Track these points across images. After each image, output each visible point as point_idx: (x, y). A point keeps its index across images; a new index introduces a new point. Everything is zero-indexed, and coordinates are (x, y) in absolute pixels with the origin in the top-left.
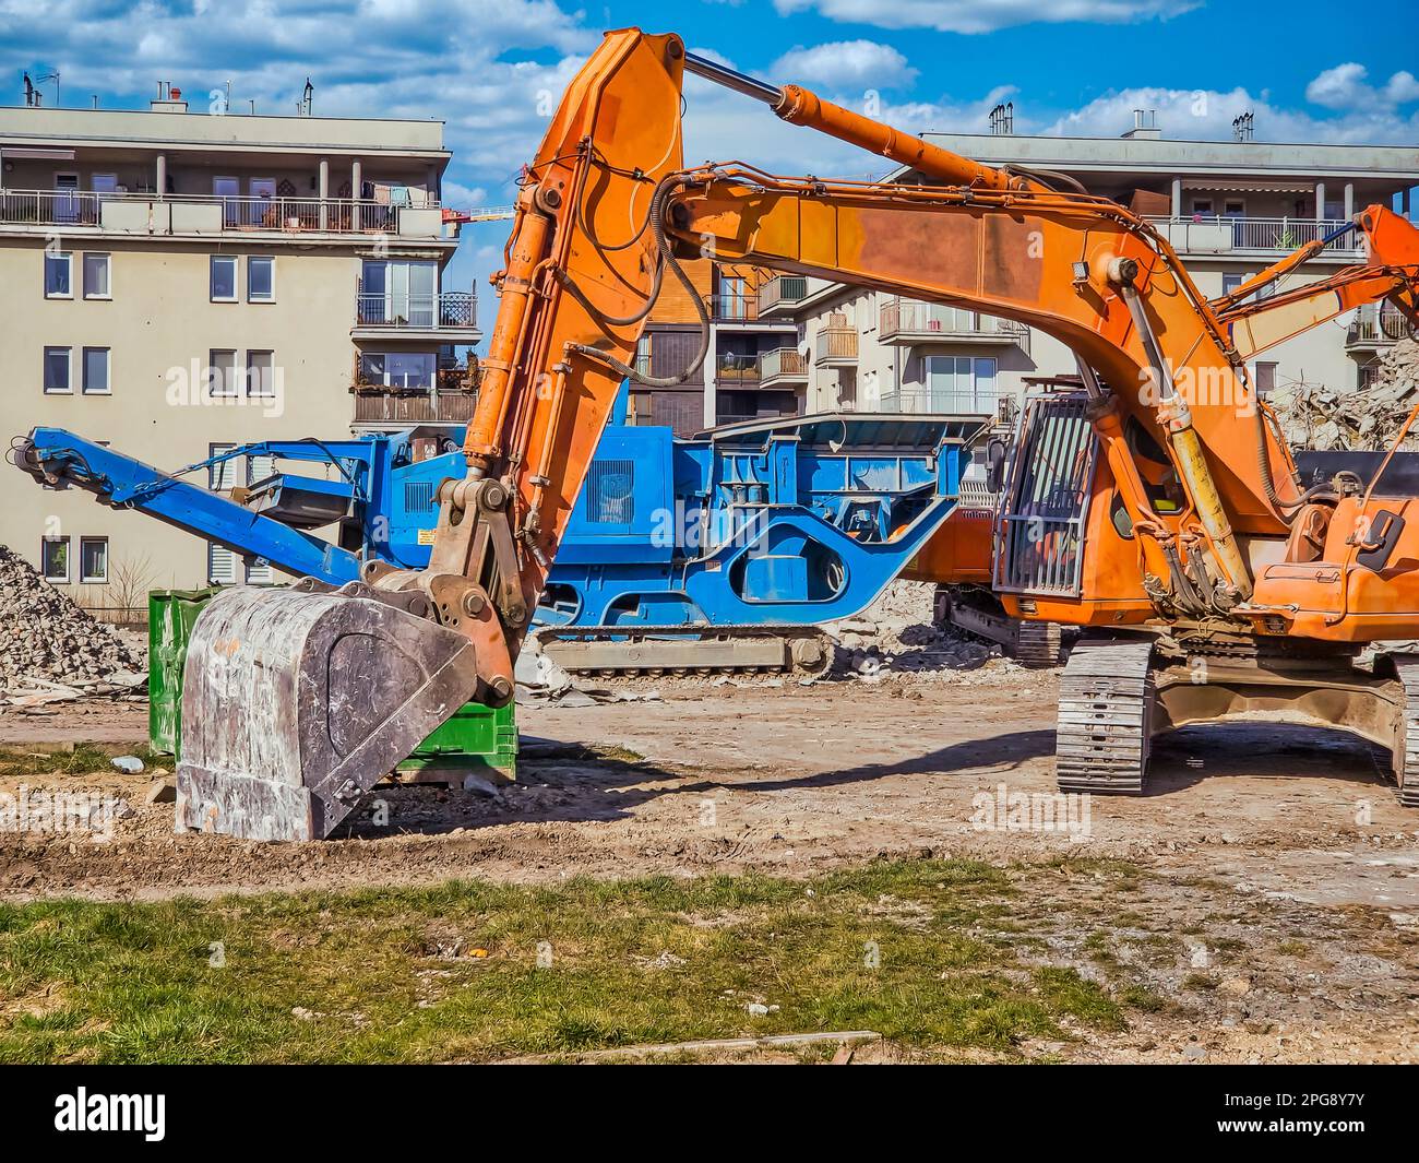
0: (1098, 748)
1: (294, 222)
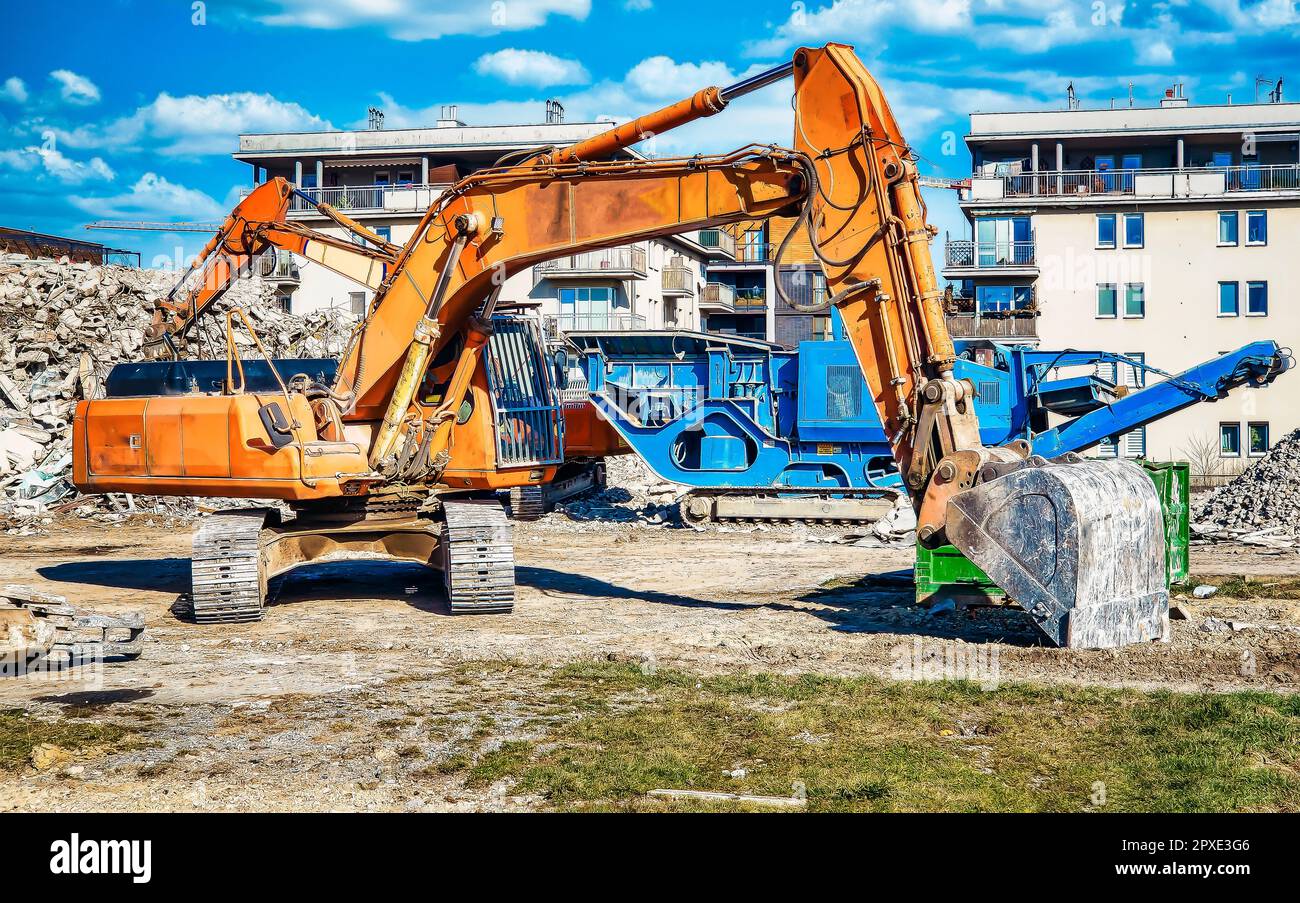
0: (484, 580)
1: (1081, 188)
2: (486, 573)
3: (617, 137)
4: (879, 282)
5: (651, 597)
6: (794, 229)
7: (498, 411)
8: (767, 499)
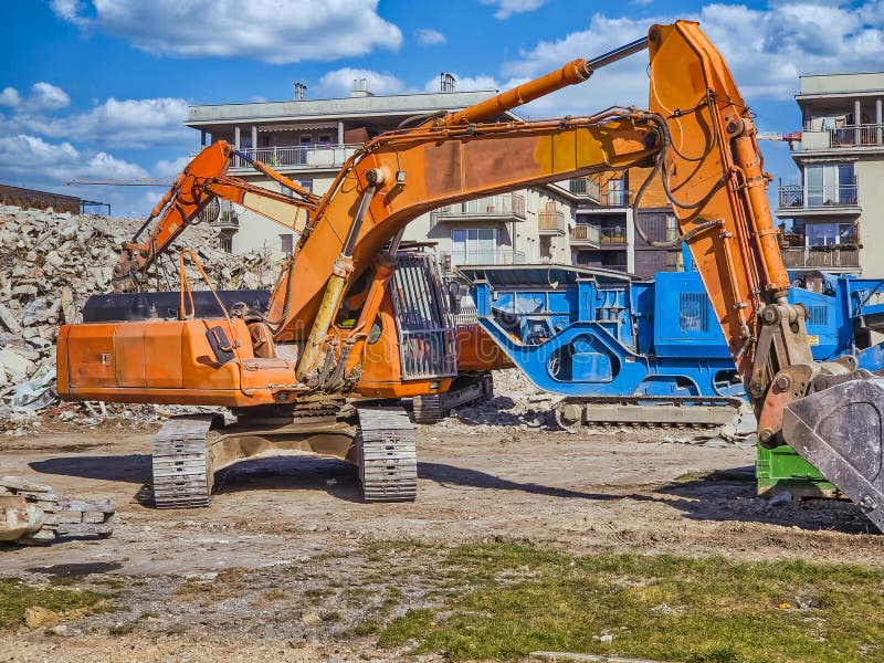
0: (392, 474)
2: (393, 468)
3: (500, 103)
4: (723, 221)
5: (531, 488)
6: (650, 178)
7: (402, 332)
8: (629, 406)
